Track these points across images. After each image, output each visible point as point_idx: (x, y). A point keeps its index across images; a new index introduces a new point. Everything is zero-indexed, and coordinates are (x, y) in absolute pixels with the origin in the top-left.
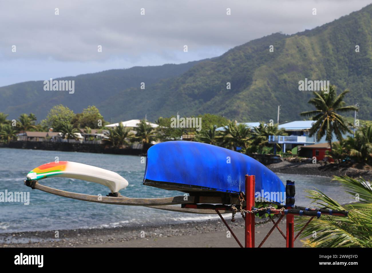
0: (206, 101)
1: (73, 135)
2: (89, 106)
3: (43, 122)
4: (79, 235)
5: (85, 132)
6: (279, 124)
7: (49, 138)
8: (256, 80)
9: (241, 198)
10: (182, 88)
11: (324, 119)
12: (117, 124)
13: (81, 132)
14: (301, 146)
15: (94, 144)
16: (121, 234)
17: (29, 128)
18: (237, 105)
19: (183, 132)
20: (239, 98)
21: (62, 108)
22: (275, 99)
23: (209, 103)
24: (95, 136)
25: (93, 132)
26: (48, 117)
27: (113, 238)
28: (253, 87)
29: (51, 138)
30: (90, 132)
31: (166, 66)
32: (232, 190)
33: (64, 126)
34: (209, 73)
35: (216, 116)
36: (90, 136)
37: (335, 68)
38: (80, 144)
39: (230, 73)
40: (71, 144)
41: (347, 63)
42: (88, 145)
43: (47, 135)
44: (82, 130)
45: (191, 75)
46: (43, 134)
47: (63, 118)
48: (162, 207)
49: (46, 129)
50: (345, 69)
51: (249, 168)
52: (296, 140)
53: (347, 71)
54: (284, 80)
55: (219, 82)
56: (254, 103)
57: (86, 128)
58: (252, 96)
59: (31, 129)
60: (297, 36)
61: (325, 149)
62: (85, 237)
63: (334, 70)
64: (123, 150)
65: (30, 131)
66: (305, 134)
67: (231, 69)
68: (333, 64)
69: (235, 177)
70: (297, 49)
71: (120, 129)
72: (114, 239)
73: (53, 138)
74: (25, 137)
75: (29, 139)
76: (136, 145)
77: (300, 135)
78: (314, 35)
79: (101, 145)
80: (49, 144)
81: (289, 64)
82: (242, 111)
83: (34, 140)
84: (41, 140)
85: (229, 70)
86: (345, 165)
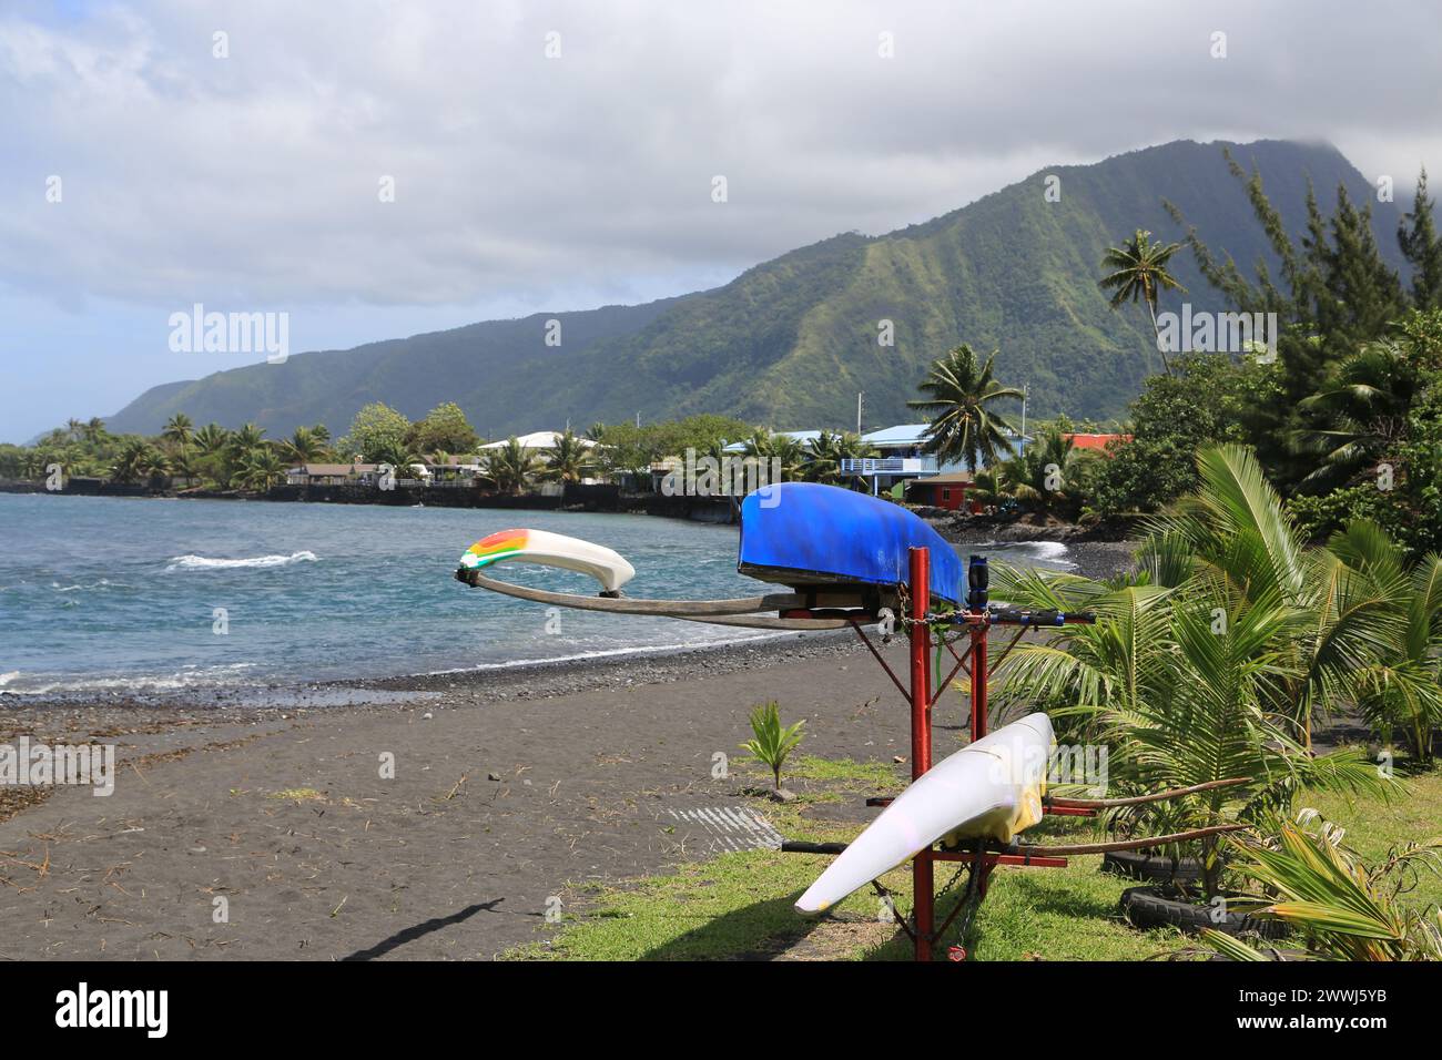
0: (696, 386)
1: (409, 469)
2: (441, 404)
3: (341, 442)
4: (453, 685)
5: (435, 461)
6: (862, 434)
7: (356, 476)
8: (805, 338)
9: (903, 594)
10: (643, 359)
11: (958, 421)
12: (506, 443)
13: (426, 463)
14: (910, 480)
15: (457, 488)
16: (542, 681)
17: (313, 456)
18: (765, 394)
19: (653, 457)
20: (769, 379)
21: (381, 409)
22: (848, 377)
23: (703, 390)
24: (458, 470)
25: (452, 461)
26: (352, 430)
27: (527, 690)
28: (798, 353)
29: (362, 478)
30: (446, 461)
31: (605, 309)
32: (888, 579)
33: (388, 450)
34: (701, 324)
35: (723, 418)
36: (446, 470)
37: (974, 308)
38: (426, 489)
39: (747, 323)
40: (406, 489)
41: (999, 297)
42: (444, 489)
43: (353, 472)
44: (429, 458)
45: (662, 329)
46: (344, 469)
47: (385, 432)
48: (723, 618)
49: (349, 457)
50: (996, 308)
51: (911, 534)
52: (901, 467)
53: (1001, 313)
54: (867, 335)
55: (726, 344)
56: (803, 389)
57: (437, 453)
58: (798, 374)
59: (316, 459)
60: (890, 238)
61: (964, 485)
62: (466, 691)
63: (972, 313)
64: (521, 499)
65: (314, 463)
66: (918, 453)
67: (749, 313)
68: (971, 298)
69: (889, 554)
70: (893, 268)
71: (512, 453)
72: (530, 692)
73: (365, 476)
74: (302, 476)
75: (313, 479)
76: (549, 489)
77: (909, 457)
78: (928, 237)
79: (471, 488)
80: (356, 489)
81: (875, 302)
82: (776, 407)
83: (324, 482)
84: (339, 482)
85: (746, 317)
86: (1007, 519)
